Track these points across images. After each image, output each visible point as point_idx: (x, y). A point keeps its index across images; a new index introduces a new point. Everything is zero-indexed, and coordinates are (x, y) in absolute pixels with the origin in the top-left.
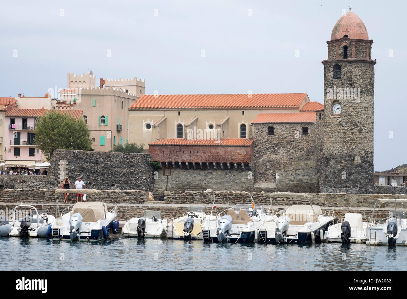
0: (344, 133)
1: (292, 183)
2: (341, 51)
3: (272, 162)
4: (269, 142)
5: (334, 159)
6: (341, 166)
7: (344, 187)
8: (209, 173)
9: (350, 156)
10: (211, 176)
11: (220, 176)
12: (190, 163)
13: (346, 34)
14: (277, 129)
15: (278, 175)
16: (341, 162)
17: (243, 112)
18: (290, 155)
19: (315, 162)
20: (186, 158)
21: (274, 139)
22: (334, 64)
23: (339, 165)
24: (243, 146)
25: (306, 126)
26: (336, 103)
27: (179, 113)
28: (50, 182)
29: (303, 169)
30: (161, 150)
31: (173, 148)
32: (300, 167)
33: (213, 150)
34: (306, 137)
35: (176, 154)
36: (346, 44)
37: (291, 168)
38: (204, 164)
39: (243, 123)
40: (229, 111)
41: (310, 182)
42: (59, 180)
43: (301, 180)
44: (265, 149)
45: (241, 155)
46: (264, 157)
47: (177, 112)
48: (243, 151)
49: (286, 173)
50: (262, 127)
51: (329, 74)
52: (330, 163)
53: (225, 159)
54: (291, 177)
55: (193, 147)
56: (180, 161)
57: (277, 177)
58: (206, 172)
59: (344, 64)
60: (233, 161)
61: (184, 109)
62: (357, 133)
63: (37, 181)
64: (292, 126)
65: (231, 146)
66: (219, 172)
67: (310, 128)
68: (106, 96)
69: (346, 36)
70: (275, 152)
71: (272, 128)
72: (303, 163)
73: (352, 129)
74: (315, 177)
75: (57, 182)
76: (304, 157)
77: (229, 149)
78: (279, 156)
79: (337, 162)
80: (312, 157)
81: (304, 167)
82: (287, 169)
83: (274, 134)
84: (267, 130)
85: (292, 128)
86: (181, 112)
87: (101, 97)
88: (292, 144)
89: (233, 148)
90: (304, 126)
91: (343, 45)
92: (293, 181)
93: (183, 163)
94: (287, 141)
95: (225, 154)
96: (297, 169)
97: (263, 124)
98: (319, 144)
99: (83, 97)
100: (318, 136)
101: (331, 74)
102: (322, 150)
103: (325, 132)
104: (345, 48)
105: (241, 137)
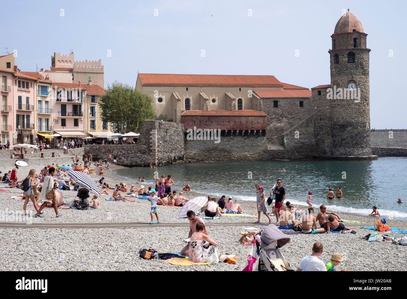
0: (359, 105)
1: (297, 145)
2: (352, 42)
3: (277, 129)
4: (274, 113)
5: (350, 126)
6: (357, 131)
7: (360, 147)
8: (231, 139)
9: (364, 123)
10: (233, 142)
11: (240, 141)
13: (355, 28)
14: (281, 103)
15: (286, 140)
16: (357, 128)
17: (240, 89)
18: (291, 123)
19: (313, 129)
21: (279, 111)
22: (348, 52)
23: (356, 131)
24: (261, 116)
25: (303, 100)
26: (352, 82)
27: (187, 89)
28: (140, 151)
30: (192, 120)
31: (203, 118)
32: (302, 133)
33: (237, 120)
34: (302, 109)
35: (205, 123)
36: (356, 37)
38: (229, 131)
39: (240, 97)
40: (229, 88)
41: (310, 144)
42: (151, 148)
43: (303, 143)
44: (271, 119)
45: (260, 123)
46: (271, 125)
47: (185, 88)
48: (261, 120)
49: (292, 137)
50: (269, 101)
51: (344, 59)
52: (347, 129)
53: (247, 127)
55: (220, 118)
57: (285, 141)
58: (228, 138)
59: (358, 52)
60: (253, 129)
61: (192, 86)
62: (367, 106)
63: (125, 151)
64: (292, 100)
65: (252, 116)
66: (239, 138)
67: (305, 102)
69: (354, 30)
70: (279, 121)
71: (277, 101)
73: (364, 103)
74: (314, 141)
75: (149, 151)
76: (305, 125)
77: (250, 118)
78: (282, 124)
79: (354, 128)
80: (310, 125)
81: (305, 132)
82: (292, 135)
83: (279, 106)
84: (273, 103)
85: (292, 102)
86: (189, 88)
87: (95, 75)
88: (292, 115)
89: (253, 118)
90: (301, 100)
91: (354, 37)
92: (298, 144)
94: (288, 112)
95: (247, 123)
97: (270, 98)
98: (318, 114)
99: (80, 74)
100: (316, 108)
101: (346, 59)
102: (323, 119)
103: (338, 105)
104: (355, 40)
105: (238, 109)
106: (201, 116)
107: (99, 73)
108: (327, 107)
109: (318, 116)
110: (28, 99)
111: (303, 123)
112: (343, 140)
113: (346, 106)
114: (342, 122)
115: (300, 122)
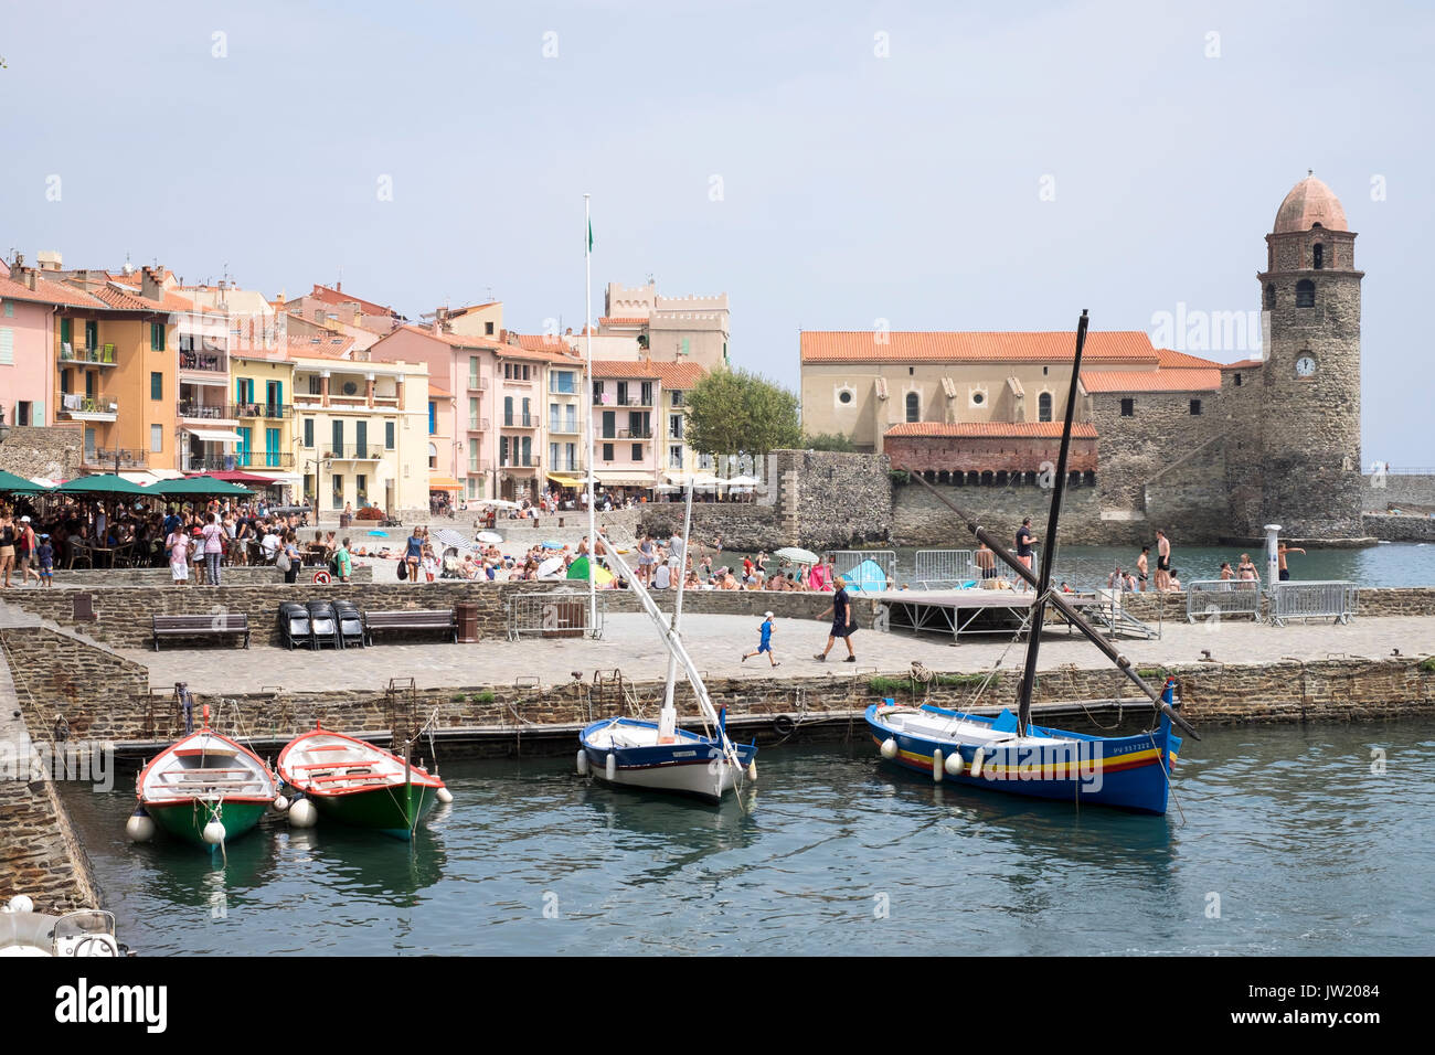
0: (1323, 412)
1: (1178, 510)
2: (1309, 255)
3: (1130, 468)
4: (1123, 429)
5: (1300, 464)
6: (1318, 477)
7: (1325, 518)
8: (1009, 492)
9: (1335, 457)
10: (1012, 499)
11: (1031, 498)
12: (973, 474)
13: (1318, 220)
14: (1140, 405)
15: (1151, 496)
16: (1318, 469)
17: (1045, 369)
18: (1167, 454)
19: (1223, 468)
20: (965, 462)
21: (1135, 423)
22: (1298, 279)
23: (1315, 476)
24: (1084, 439)
25: (1199, 397)
26: (1304, 354)
27: (911, 371)
28: (760, 519)
29: (1199, 483)
30: (911, 446)
31: (936, 443)
32: (1193, 478)
34: (1197, 420)
35: (941, 454)
36: (1319, 241)
37: (1174, 481)
38: (1002, 474)
39: (1045, 390)
40: (1017, 367)
41: (1214, 508)
42: (783, 512)
43: (1195, 505)
44: (1115, 444)
45: (1079, 455)
46: (1115, 460)
47: (907, 369)
48: (1082, 448)
49: (1165, 490)
50: (1109, 399)
51: (1287, 297)
52: (1293, 471)
54: (1176, 499)
55: (979, 442)
56: (950, 468)
57: (1148, 499)
58: (1002, 491)
59: (1322, 279)
61: (924, 363)
62: (1346, 414)
64: (1171, 397)
67: (1205, 402)
68: (711, 334)
69: (1317, 225)
70: (1137, 449)
71: (1131, 401)
72: (1197, 472)
73: (1337, 406)
74: (1224, 499)
75: (778, 517)
76: (1201, 458)
77: (1054, 443)
78: (1144, 458)
79: (1309, 469)
80: (1216, 459)
81: (1200, 478)
82: (1167, 483)
83: (1135, 413)
84: (1119, 406)
85: (1171, 402)
86: (916, 368)
87: (701, 335)
88: (1169, 434)
90: (1194, 397)
91: (1313, 243)
92: (1180, 506)
93: (958, 474)
94: (1159, 428)
96: (1186, 483)
97: (1111, 394)
98: (1235, 433)
99: (664, 334)
100: (1229, 417)
101: (1292, 298)
102: (1247, 446)
103: (1274, 411)
104: (1318, 249)
105: (1041, 420)
106: (932, 437)
107: (709, 331)
108: (1254, 416)
109: (1233, 438)
110: (526, 402)
111: (1196, 455)
112: (1282, 498)
113: (1290, 415)
114: (1280, 454)
115: (1191, 452)
